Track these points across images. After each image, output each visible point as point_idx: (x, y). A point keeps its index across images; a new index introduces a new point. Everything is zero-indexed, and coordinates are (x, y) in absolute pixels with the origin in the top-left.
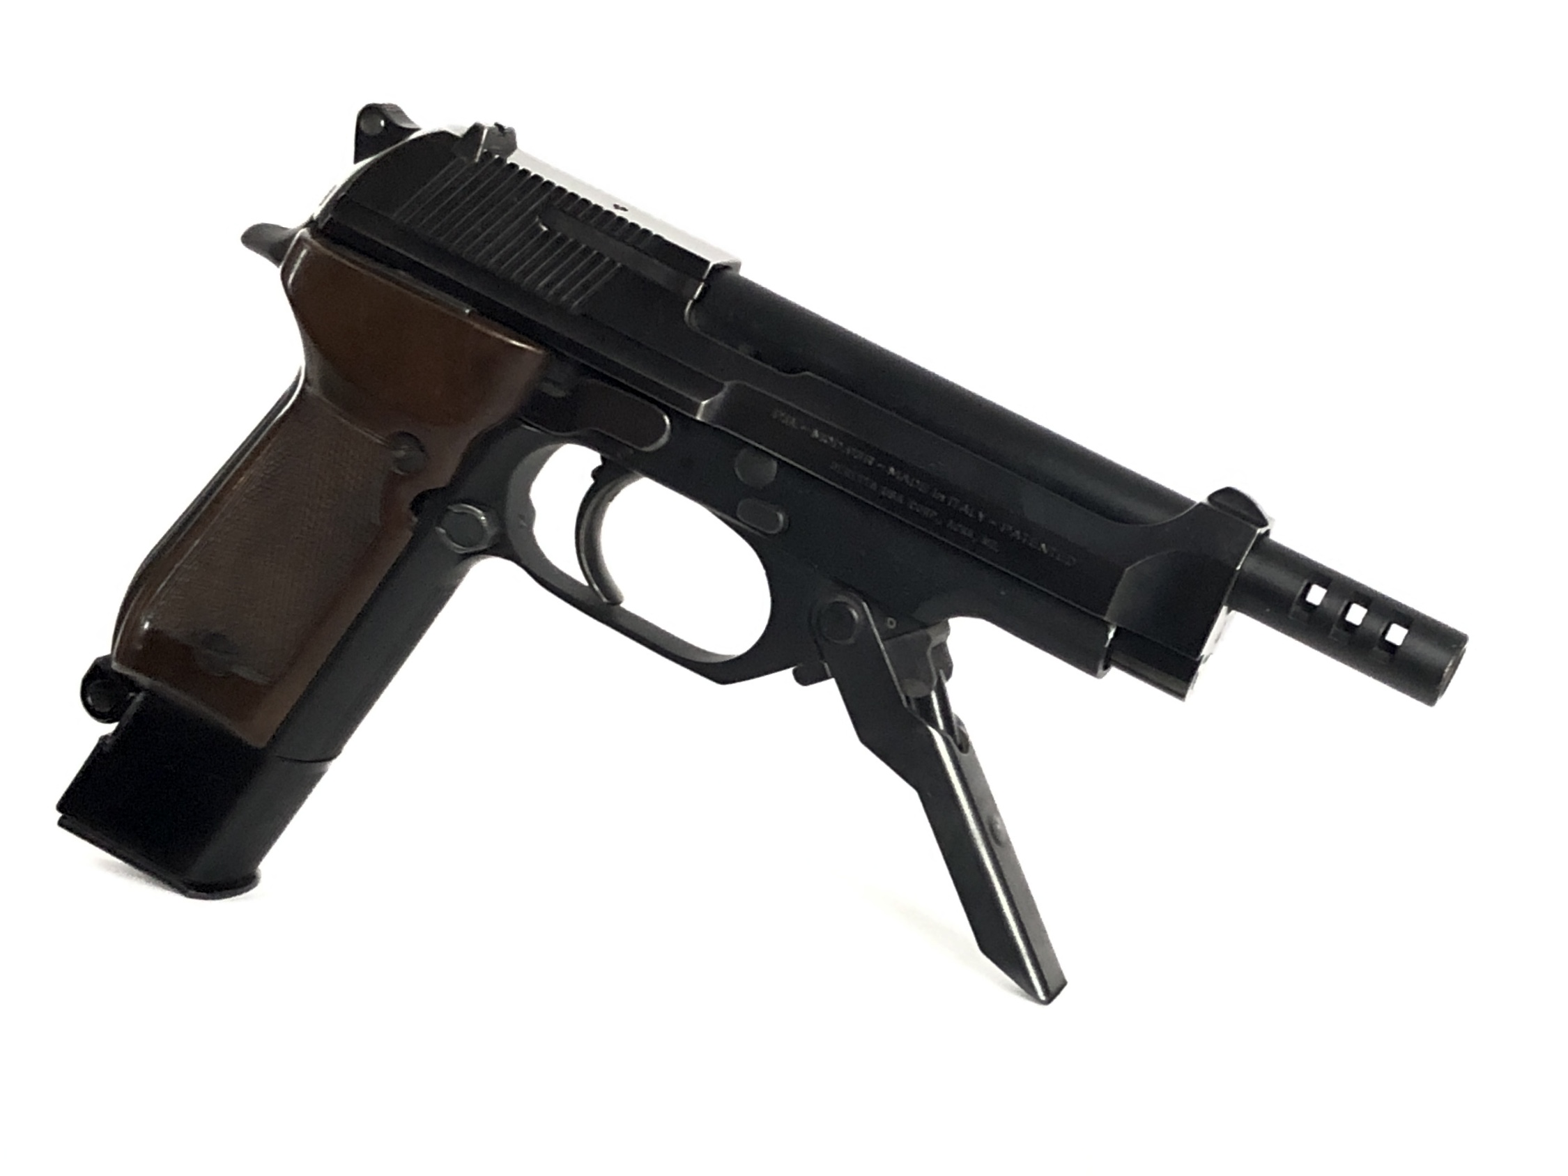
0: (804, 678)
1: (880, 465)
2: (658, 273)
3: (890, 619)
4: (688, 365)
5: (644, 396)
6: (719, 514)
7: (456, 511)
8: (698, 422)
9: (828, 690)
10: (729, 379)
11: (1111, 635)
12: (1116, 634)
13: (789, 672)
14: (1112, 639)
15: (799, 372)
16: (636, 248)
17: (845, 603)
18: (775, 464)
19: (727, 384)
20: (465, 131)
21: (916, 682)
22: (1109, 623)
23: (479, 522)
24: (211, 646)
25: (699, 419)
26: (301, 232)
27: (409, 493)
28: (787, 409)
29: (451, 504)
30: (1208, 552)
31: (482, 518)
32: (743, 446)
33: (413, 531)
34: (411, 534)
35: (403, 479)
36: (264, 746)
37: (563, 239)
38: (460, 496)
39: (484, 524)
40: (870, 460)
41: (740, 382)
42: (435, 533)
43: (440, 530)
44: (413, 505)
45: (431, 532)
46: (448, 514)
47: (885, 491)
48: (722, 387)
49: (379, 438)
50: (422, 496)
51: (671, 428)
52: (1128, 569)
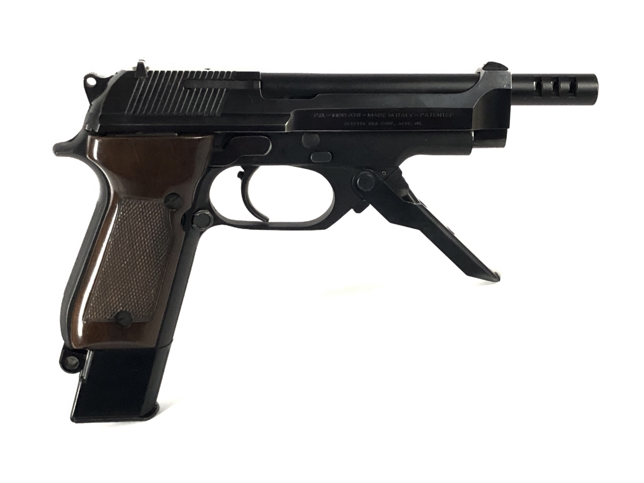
0: (359, 210)
1: (365, 115)
2: (240, 85)
3: (383, 172)
4: (272, 113)
5: (255, 134)
6: (301, 165)
7: (198, 215)
8: (287, 133)
9: (370, 210)
10: (290, 112)
11: (473, 135)
12: (475, 134)
13: (352, 211)
14: (474, 137)
15: (316, 96)
16: (228, 80)
17: (366, 174)
18: (317, 136)
19: (291, 113)
20: (135, 67)
21: (403, 190)
22: (472, 131)
23: (207, 215)
24: (120, 317)
25: (286, 131)
26: (89, 137)
27: (179, 217)
28: (319, 111)
29: (195, 213)
30: (498, 87)
31: (208, 213)
32: (303, 134)
33: (184, 231)
34: (184, 232)
35: (175, 212)
36: (154, 345)
37: (198, 90)
38: (196, 208)
39: (210, 215)
40: (359, 115)
41: (296, 110)
42: (192, 227)
43: (194, 225)
44: (182, 221)
45: (191, 228)
46: (195, 218)
47: (370, 124)
48: (290, 115)
49: (162, 201)
50: (184, 215)
51: (271, 141)
52: (473, 107)
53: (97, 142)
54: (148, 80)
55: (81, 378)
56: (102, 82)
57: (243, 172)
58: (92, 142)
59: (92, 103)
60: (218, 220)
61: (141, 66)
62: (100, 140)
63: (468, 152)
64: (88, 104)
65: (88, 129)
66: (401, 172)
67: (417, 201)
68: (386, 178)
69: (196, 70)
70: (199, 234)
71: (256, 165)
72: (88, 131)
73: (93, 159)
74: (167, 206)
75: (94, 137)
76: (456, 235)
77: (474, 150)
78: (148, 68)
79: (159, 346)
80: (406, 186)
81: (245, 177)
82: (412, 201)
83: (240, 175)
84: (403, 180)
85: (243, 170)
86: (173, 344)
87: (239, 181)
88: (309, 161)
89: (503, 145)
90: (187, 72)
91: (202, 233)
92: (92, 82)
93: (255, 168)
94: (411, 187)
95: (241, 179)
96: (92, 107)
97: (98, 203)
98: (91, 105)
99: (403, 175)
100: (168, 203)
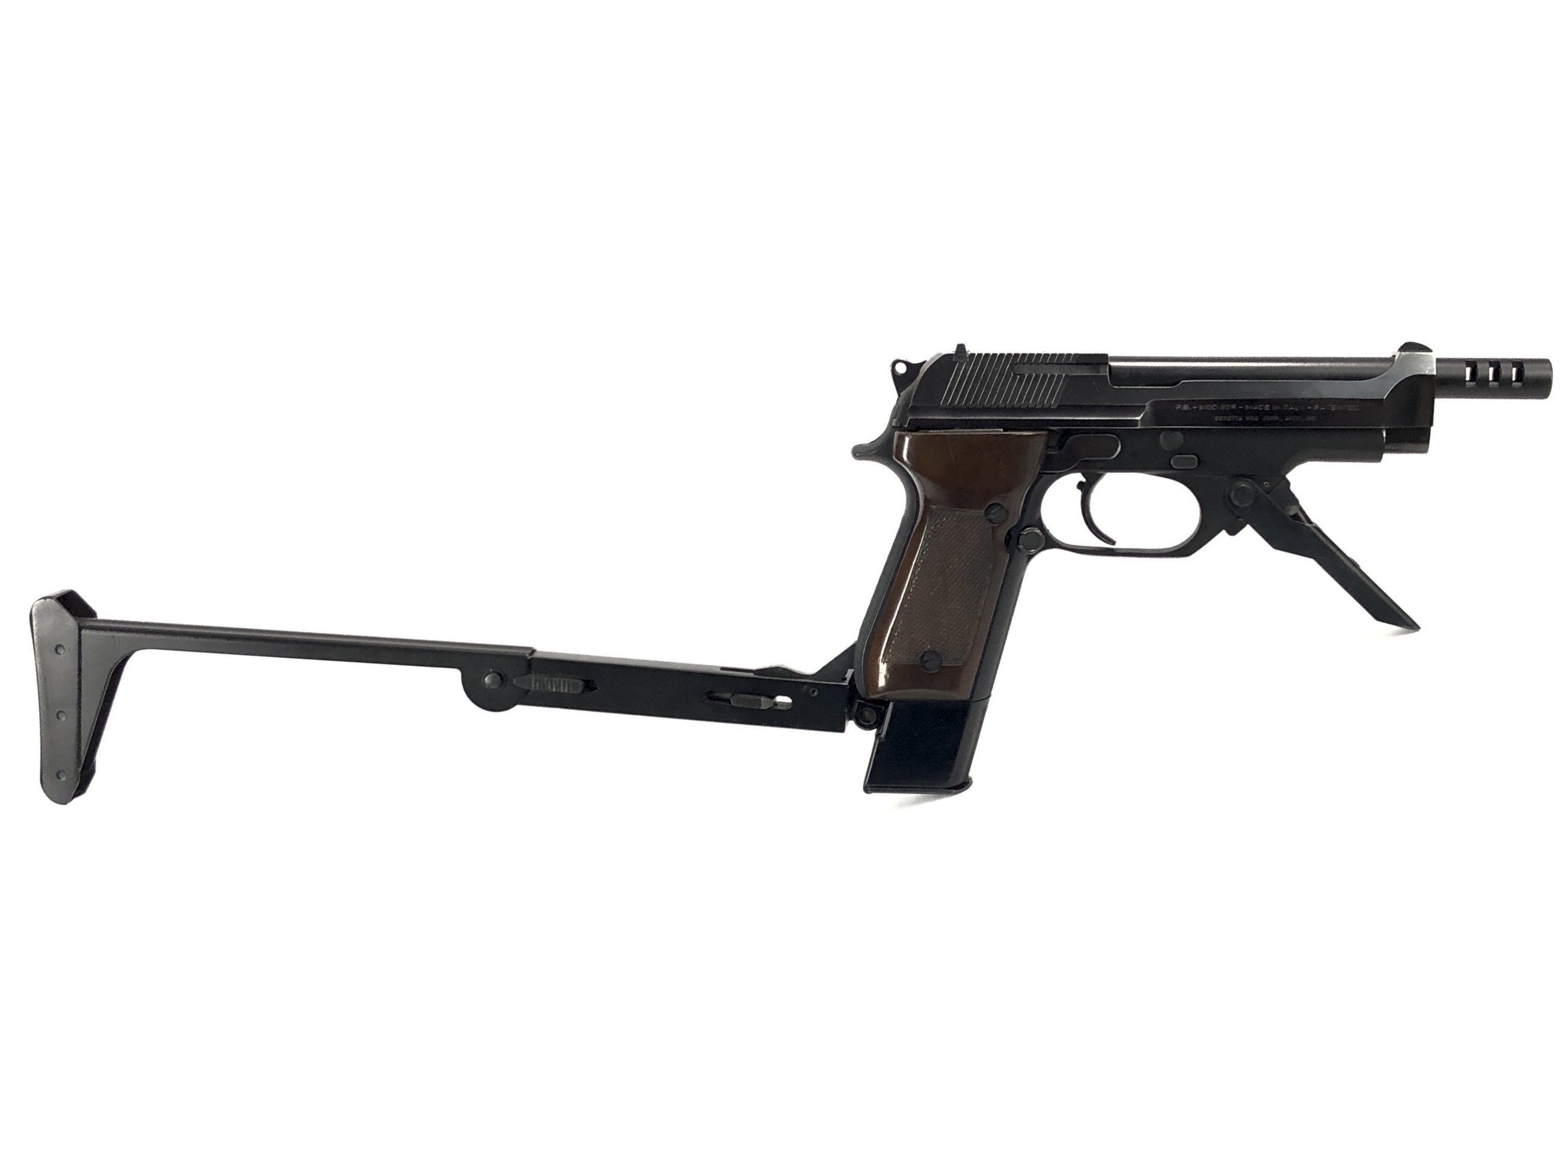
0: (1233, 532)
1: (1241, 407)
2: (1083, 371)
3: (1265, 483)
4: (1123, 404)
5: (1100, 431)
6: (1158, 472)
7: (1025, 533)
8: (1141, 430)
9: (1248, 531)
10: (1146, 403)
11: (1384, 435)
12: (1387, 434)
13: (1224, 533)
14: (1386, 437)
15: (1179, 383)
16: (1068, 364)
17: (1243, 485)
18: (1179, 434)
19: (1146, 404)
20: (955, 349)
21: (1292, 507)
22: (1383, 429)
23: (1038, 534)
24: (925, 659)
25: (1139, 427)
26: (897, 433)
27: (1002, 534)
28: (1183, 403)
29: (1021, 531)
30: (1416, 373)
31: (1038, 531)
32: (1161, 432)
33: (1008, 552)
34: (1008, 555)
35: (998, 527)
36: (969, 697)
37: (1030, 376)
38: (1024, 526)
39: (1041, 534)
40: (1234, 407)
41: (1153, 400)
42: (1019, 549)
43: (1021, 547)
44: (1006, 539)
45: (1017, 551)
46: (1021, 537)
47: (1248, 418)
48: (1144, 406)
49: (980, 513)
50: (1009, 533)
51: (1121, 440)
52: (1385, 398)
53: (907, 440)
54: (968, 365)
55: (878, 735)
56: (913, 369)
57: (1084, 483)
58: (901, 439)
59: (901, 394)
60: (1051, 543)
61: (961, 348)
62: (911, 437)
63: (1378, 459)
64: (896, 396)
65: (895, 425)
66: (1288, 483)
67: (1310, 522)
68: (1268, 492)
69: (1028, 352)
70: (1026, 559)
71: (1100, 472)
72: (894, 427)
73: (902, 460)
74: (987, 519)
75: (903, 433)
76: (1363, 568)
77: (1386, 456)
78: (969, 351)
79: (974, 699)
80: (1296, 501)
81: (1086, 488)
82: (1304, 522)
83: (1080, 485)
84: (1293, 495)
85: (1084, 480)
86: (991, 699)
87: (1079, 493)
88: (1171, 468)
89: (1425, 451)
90: (1017, 355)
91: (1031, 557)
92: (901, 369)
93: (1098, 477)
94: (1302, 503)
95: (1082, 491)
96: (901, 398)
97: (904, 518)
98: (899, 395)
99: (1293, 488)
100: (989, 517)
